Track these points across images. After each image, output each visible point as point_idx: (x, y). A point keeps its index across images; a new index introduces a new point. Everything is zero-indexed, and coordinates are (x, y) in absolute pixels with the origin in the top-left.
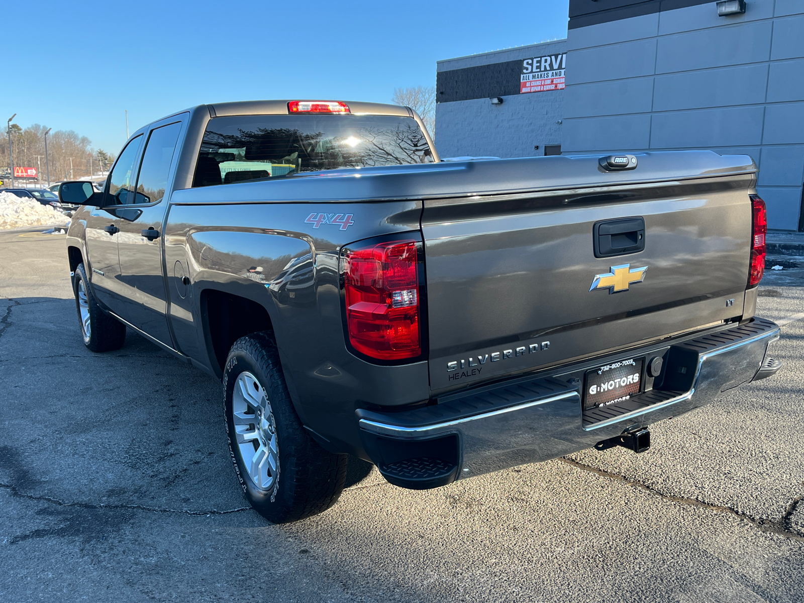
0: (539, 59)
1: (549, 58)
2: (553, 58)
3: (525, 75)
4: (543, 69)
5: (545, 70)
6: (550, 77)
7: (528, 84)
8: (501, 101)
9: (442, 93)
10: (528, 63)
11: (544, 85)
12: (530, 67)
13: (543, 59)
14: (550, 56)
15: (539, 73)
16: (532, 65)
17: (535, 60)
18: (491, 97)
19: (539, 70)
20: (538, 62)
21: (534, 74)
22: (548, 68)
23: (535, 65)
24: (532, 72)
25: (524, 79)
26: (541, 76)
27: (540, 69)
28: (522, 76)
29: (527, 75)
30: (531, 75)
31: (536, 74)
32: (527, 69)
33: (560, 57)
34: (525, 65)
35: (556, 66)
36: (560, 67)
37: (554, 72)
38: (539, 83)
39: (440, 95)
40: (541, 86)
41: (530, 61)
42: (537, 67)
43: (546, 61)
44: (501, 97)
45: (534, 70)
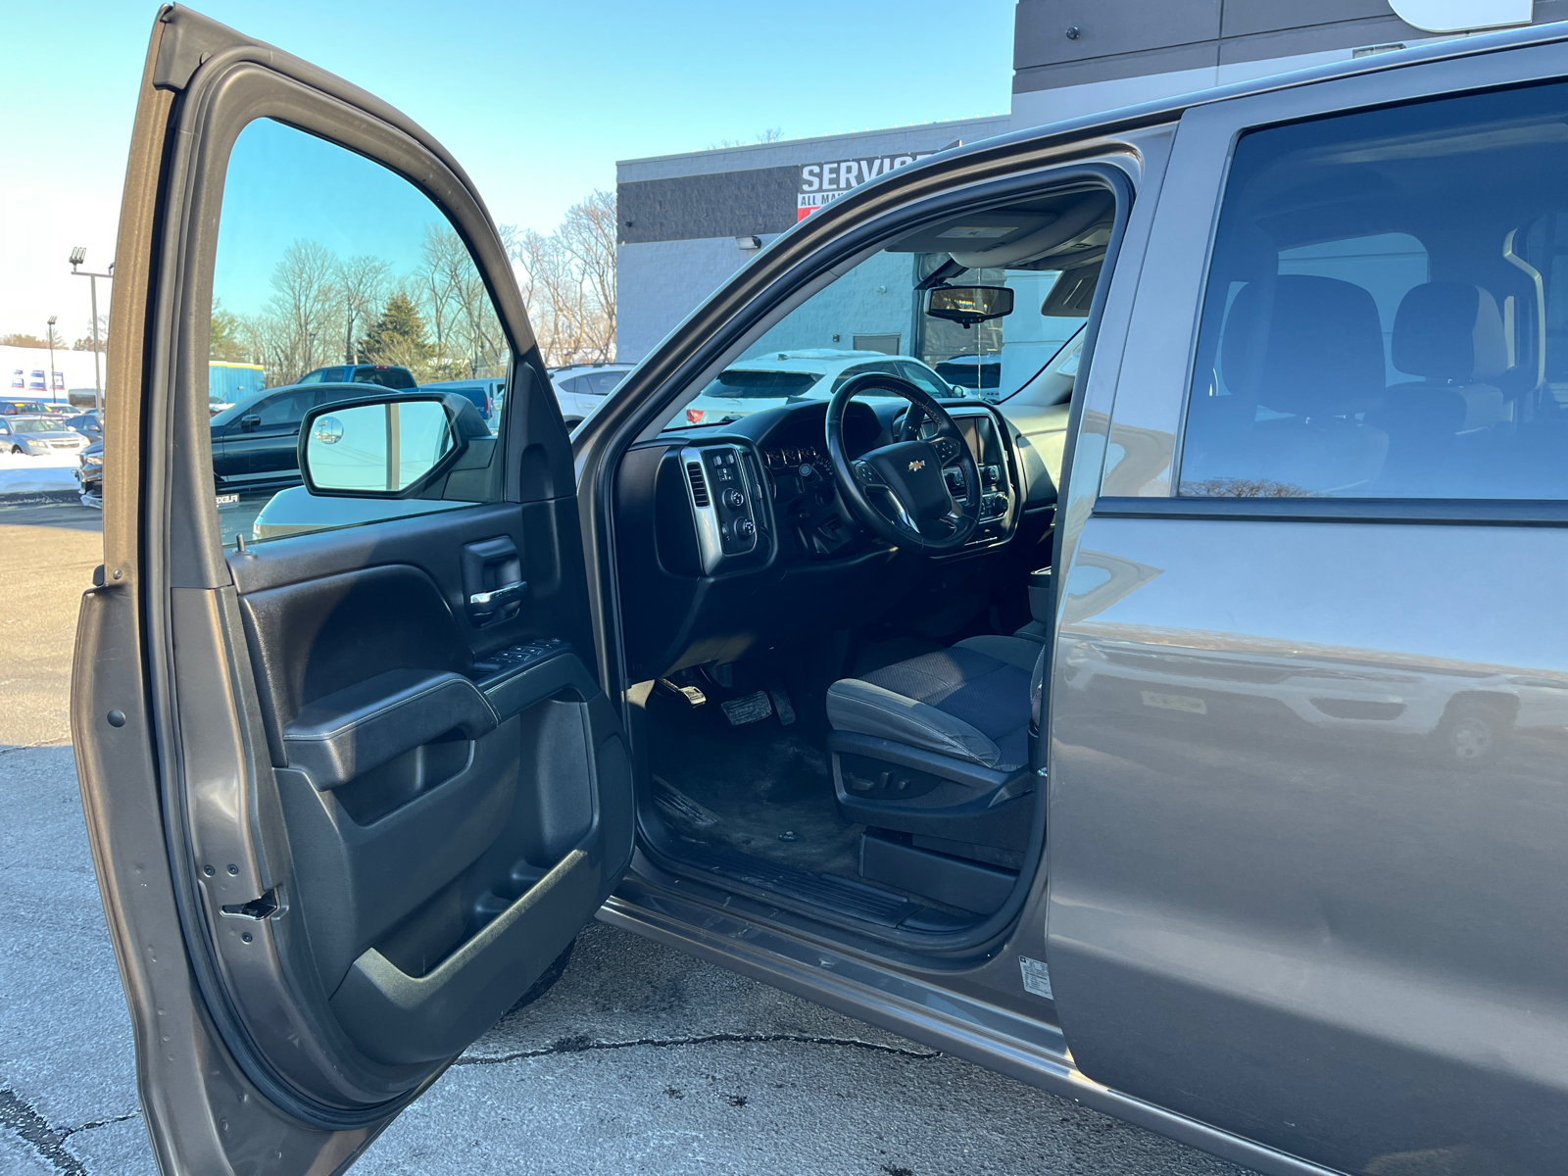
0: (835, 165)
1: (855, 165)
2: (864, 164)
3: (806, 196)
4: (843, 184)
8: (759, 245)
9: (630, 225)
10: (811, 173)
12: (816, 181)
13: (843, 166)
14: (858, 161)
15: (836, 194)
16: (820, 176)
17: (826, 168)
18: (739, 234)
19: (835, 187)
20: (832, 171)
21: (825, 194)
23: (827, 176)
24: (820, 189)
25: (803, 203)
27: (838, 185)
28: (800, 197)
29: (811, 195)
30: (819, 196)
31: (830, 194)
32: (810, 184)
33: (877, 163)
34: (805, 175)
39: (626, 228)
41: (816, 169)
42: (831, 181)
43: (849, 170)
44: (759, 236)
45: (826, 186)
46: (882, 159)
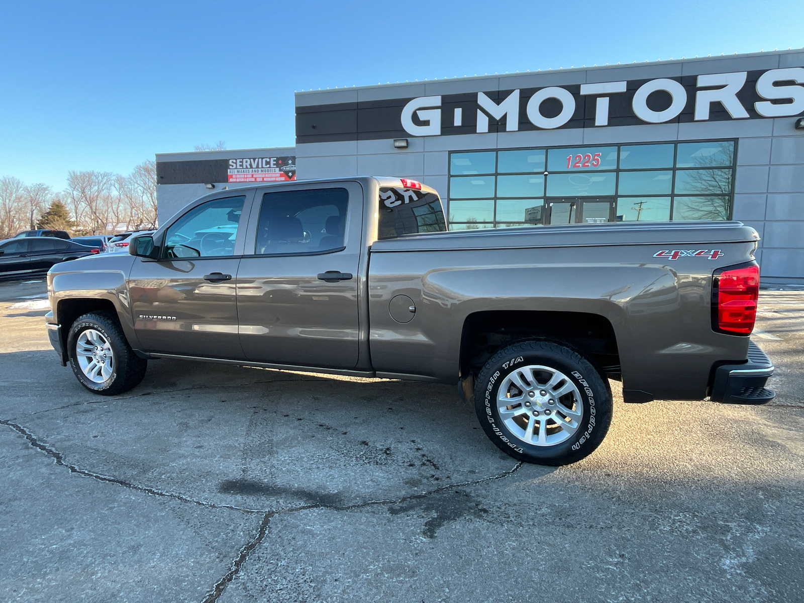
0: (241, 160)
1: (248, 160)
2: (252, 160)
3: (231, 170)
4: (245, 167)
5: (247, 168)
6: (250, 173)
7: (234, 176)
8: (214, 186)
9: (162, 178)
10: (233, 162)
11: (246, 178)
12: (234, 165)
13: (244, 160)
14: (250, 159)
15: (242, 170)
16: (236, 163)
17: (238, 161)
18: (206, 182)
19: (242, 167)
20: (240, 162)
21: (238, 170)
22: (249, 167)
23: (238, 163)
24: (236, 168)
25: (230, 172)
26: (244, 171)
28: (229, 170)
29: (233, 170)
30: (236, 170)
31: (240, 170)
32: (233, 166)
33: (257, 160)
34: (230, 162)
35: (254, 166)
36: (257, 167)
37: (253, 169)
38: (243, 176)
39: (161, 179)
40: (244, 178)
41: (234, 161)
42: (240, 166)
43: (247, 162)
44: (214, 184)
45: (238, 167)
46: (259, 158)
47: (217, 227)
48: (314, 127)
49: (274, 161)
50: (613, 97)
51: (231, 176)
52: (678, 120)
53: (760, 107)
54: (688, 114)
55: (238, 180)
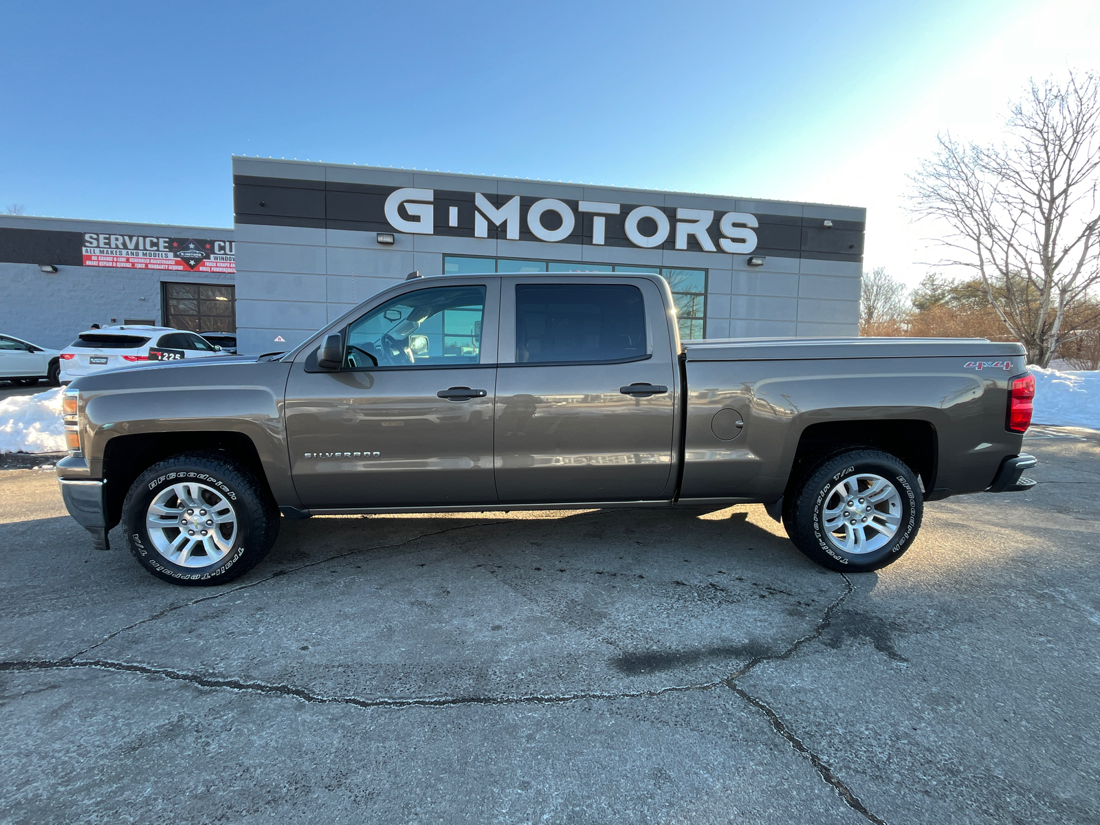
0: (108, 236)
1: (121, 238)
2: (126, 238)
3: (89, 249)
4: (113, 246)
5: (117, 247)
6: (124, 255)
7: (93, 258)
8: (56, 270)
10: (91, 238)
11: (116, 262)
12: (95, 243)
13: (113, 238)
14: (123, 236)
15: (109, 250)
16: (97, 240)
17: (101, 237)
18: (41, 263)
19: (108, 246)
20: (105, 238)
21: (102, 249)
22: (121, 247)
23: (102, 241)
24: (98, 247)
25: (87, 251)
26: (112, 252)
28: (84, 249)
29: (92, 249)
30: (97, 250)
31: (105, 250)
32: (91, 243)
33: (135, 239)
34: (87, 237)
35: (131, 246)
36: (137, 248)
37: (129, 251)
38: (111, 259)
40: (113, 261)
41: (95, 236)
42: (105, 244)
43: (117, 239)
44: (56, 266)
45: (102, 245)
46: (138, 237)
47: (119, 327)
48: (263, 205)
49: (165, 242)
50: (608, 217)
51: (89, 258)
52: (662, 247)
53: (724, 243)
54: (670, 243)
55: (101, 264)
